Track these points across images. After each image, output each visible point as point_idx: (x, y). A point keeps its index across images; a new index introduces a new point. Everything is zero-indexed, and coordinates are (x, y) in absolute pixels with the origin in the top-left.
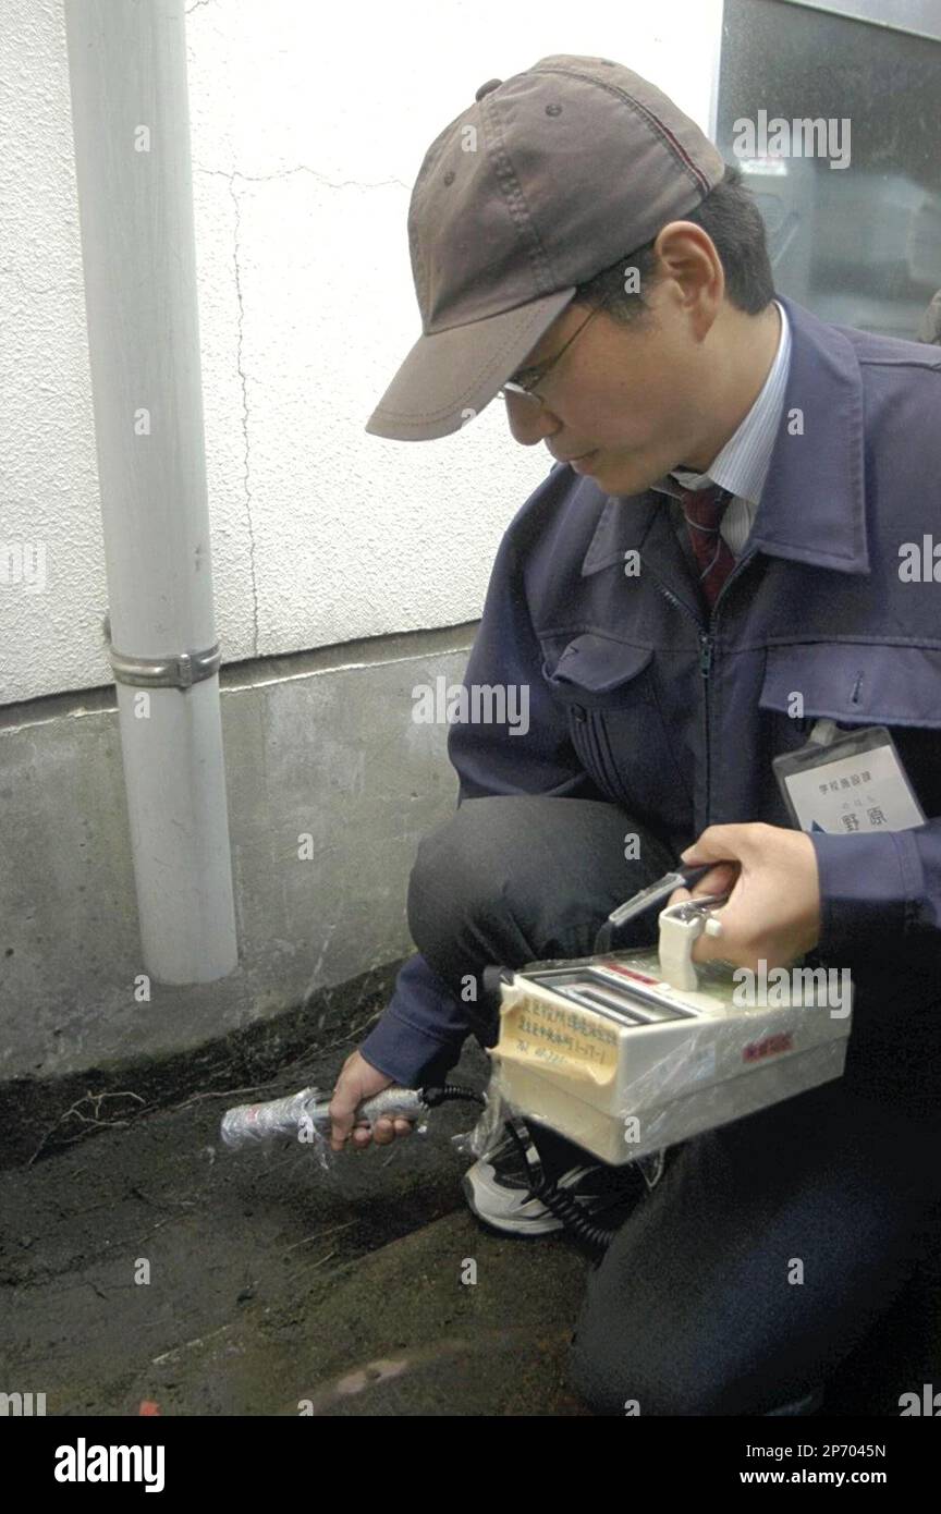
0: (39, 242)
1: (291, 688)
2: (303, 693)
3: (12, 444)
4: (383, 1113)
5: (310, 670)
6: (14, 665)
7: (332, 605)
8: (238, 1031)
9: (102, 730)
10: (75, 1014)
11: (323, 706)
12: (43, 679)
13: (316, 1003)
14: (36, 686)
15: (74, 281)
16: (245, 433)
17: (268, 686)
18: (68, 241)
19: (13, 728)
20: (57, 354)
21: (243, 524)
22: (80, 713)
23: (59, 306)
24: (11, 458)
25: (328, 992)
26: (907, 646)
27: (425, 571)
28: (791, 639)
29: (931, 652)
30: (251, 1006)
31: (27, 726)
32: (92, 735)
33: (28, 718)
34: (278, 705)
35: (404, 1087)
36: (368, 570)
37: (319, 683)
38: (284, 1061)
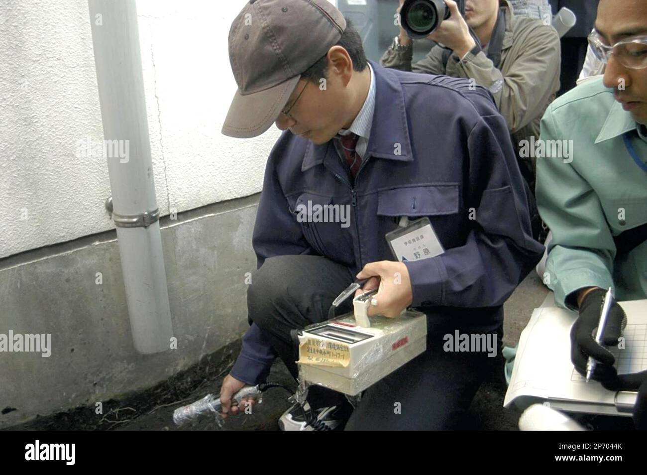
0: (71, 47)
1: (185, 226)
2: (190, 228)
3: (64, 131)
4: (243, 398)
5: (192, 218)
6: (68, 225)
7: (199, 190)
8: (172, 377)
9: (107, 250)
10: (101, 376)
11: (198, 233)
12: (81, 230)
13: (204, 361)
14: (78, 233)
15: (86, 62)
16: (159, 121)
17: (175, 226)
18: (83, 46)
19: (69, 252)
20: (81, 93)
21: (161, 159)
22: (97, 243)
23: (80, 73)
24: (63, 137)
25: (209, 356)
26: (430, 186)
27: (236, 174)
28: (386, 188)
29: (439, 188)
30: (177, 365)
31: (75, 250)
32: (103, 252)
33: (75, 247)
34: (179, 234)
35: (250, 386)
36: (213, 174)
37: (196, 223)
38: (193, 388)
